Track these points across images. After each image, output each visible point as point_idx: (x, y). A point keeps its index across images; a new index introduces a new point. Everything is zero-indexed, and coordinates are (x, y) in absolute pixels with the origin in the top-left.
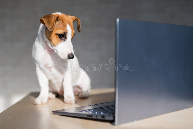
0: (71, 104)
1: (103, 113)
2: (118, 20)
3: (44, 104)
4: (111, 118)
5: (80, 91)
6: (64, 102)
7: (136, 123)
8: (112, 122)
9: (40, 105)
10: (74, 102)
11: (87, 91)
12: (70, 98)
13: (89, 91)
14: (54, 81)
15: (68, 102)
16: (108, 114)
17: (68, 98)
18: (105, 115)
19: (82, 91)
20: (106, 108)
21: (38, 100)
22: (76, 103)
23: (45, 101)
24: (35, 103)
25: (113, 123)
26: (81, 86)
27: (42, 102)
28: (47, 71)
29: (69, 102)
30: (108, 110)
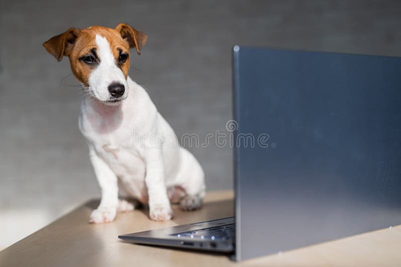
0: (162, 221)
1: (216, 238)
2: (237, 49)
3: (109, 222)
4: (229, 248)
5: (182, 194)
6: (149, 217)
7: (281, 257)
8: (231, 254)
9: (100, 223)
10: (169, 217)
11: (197, 195)
12: (161, 209)
13: (203, 195)
14: (127, 178)
15: (156, 219)
16: (224, 239)
17: (156, 209)
18: (218, 241)
19: (187, 195)
20: (227, 228)
21: (97, 215)
22: (172, 219)
23: (111, 216)
24: (91, 221)
25: (233, 257)
26: (184, 186)
27: (105, 219)
28: (110, 157)
29: (158, 219)
30: (227, 232)
